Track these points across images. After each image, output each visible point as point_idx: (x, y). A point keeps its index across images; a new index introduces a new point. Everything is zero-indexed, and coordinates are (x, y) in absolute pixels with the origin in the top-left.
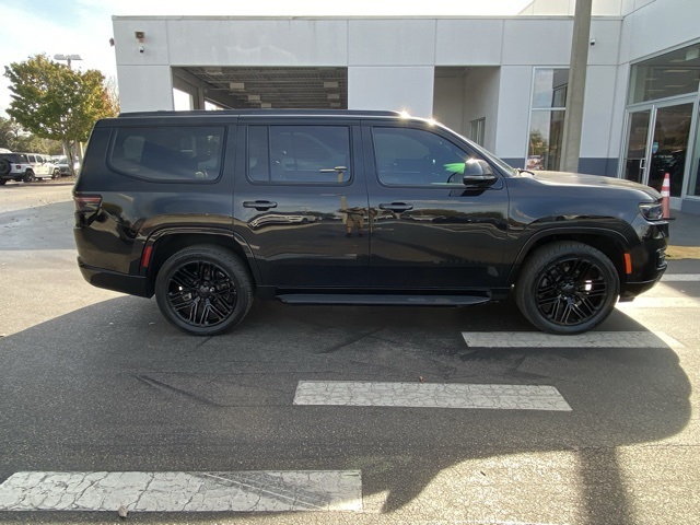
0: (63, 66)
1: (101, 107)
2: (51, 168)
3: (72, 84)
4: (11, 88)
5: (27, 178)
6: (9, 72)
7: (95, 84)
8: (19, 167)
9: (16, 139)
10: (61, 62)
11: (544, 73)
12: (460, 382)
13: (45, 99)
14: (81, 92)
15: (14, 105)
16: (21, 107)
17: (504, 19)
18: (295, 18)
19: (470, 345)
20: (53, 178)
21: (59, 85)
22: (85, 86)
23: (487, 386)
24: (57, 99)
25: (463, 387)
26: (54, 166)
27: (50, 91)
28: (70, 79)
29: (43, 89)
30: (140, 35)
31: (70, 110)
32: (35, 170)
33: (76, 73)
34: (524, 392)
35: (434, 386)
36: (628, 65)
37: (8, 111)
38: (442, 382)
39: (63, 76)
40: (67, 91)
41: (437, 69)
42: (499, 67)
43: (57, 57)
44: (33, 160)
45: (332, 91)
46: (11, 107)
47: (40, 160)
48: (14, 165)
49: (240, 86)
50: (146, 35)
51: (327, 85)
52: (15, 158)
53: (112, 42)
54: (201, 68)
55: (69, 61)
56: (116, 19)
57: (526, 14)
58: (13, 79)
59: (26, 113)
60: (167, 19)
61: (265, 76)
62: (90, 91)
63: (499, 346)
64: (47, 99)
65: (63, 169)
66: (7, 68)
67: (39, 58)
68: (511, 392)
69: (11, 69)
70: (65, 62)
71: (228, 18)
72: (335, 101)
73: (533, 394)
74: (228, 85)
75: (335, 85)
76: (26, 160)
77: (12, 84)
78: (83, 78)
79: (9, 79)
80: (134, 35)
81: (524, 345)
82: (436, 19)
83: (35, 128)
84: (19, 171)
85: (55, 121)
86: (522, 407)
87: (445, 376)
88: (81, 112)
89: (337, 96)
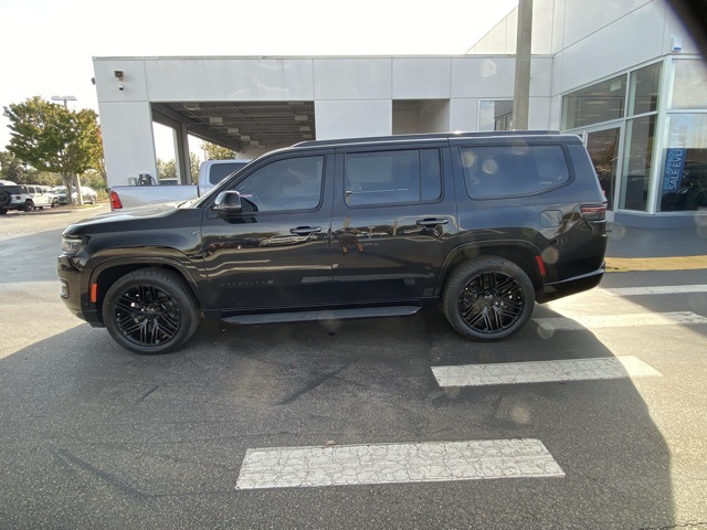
0: (59, 106)
1: (96, 142)
2: (50, 198)
3: (68, 122)
4: (9, 126)
5: (27, 207)
6: (8, 112)
7: (89, 121)
8: (19, 198)
9: (26, 172)
10: (57, 102)
11: (487, 104)
12: (435, 440)
13: (41, 136)
14: (76, 129)
15: (13, 141)
16: (20, 143)
17: (452, 58)
18: (264, 58)
19: (441, 385)
20: (53, 206)
21: (55, 123)
22: (80, 123)
23: (465, 444)
24: (53, 136)
25: (438, 447)
26: (53, 196)
27: (46, 128)
28: (66, 118)
29: (40, 127)
30: (119, 74)
31: (66, 145)
32: (34, 200)
33: (71, 112)
34: (507, 451)
35: (405, 447)
36: (560, 97)
37: (8, 147)
38: (413, 441)
39: (59, 114)
40: (63, 128)
41: (395, 102)
42: (449, 100)
43: (54, 98)
44: (32, 191)
45: (302, 123)
46: (10, 144)
47: (40, 191)
48: (14, 196)
49: (218, 120)
50: (125, 73)
51: (298, 118)
52: (16, 190)
53: (93, 81)
54: (181, 104)
55: (65, 101)
56: (97, 60)
57: (471, 52)
58: (13, 118)
59: (25, 149)
60: (144, 59)
61: (242, 111)
62: (84, 128)
63: (473, 383)
64: (44, 135)
65: (62, 199)
66: (5, 108)
67: (36, 99)
68: (494, 451)
69: (10, 109)
70: (62, 103)
71: (202, 58)
72: (306, 133)
73: (518, 453)
74: (208, 120)
75: (305, 118)
76: (25, 191)
77: (12, 123)
78: (78, 116)
79: (8, 119)
80: (113, 74)
81: (497, 381)
82: (392, 58)
83: (34, 162)
84: (19, 201)
85: (52, 155)
86: (509, 474)
87: (416, 432)
88: (76, 147)
89: (308, 129)
